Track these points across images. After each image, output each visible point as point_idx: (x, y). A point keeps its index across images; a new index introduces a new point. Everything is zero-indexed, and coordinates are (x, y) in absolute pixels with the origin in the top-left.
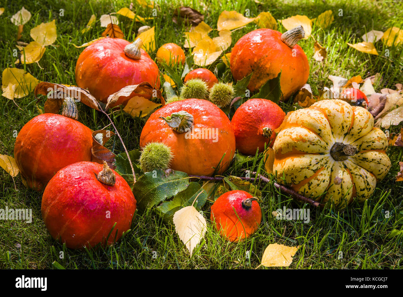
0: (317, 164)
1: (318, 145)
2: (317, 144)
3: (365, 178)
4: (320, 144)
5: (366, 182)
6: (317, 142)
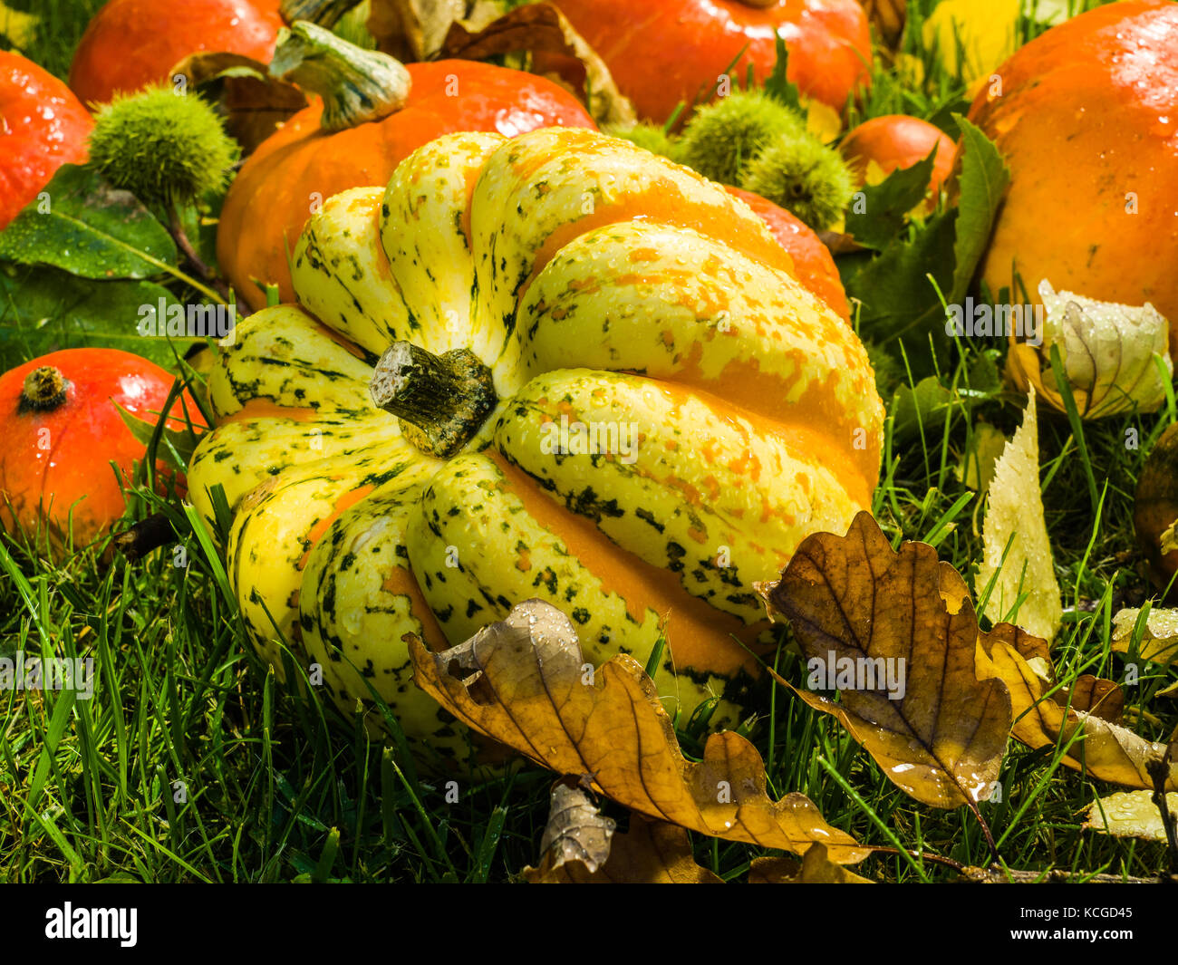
0: (265, 361)
1: (333, 279)
2: (332, 269)
3: (338, 561)
4: (348, 280)
5: (327, 580)
6: (335, 262)
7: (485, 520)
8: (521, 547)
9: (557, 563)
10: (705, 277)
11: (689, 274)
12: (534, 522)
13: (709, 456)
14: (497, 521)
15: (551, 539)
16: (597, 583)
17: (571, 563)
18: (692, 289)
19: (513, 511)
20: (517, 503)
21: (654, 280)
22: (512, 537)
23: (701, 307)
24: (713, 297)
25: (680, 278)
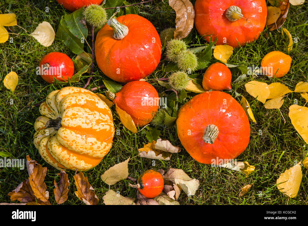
7: (41, 149)
8: (43, 153)
9: (46, 156)
10: (71, 142)
11: (69, 141)
12: (46, 151)
13: (63, 157)
14: (42, 150)
15: (47, 154)
16: (50, 159)
17: (48, 157)
18: (69, 143)
19: (44, 149)
20: (45, 149)
21: (65, 140)
22: (43, 152)
23: (69, 145)
24: (71, 144)
25: (68, 141)
